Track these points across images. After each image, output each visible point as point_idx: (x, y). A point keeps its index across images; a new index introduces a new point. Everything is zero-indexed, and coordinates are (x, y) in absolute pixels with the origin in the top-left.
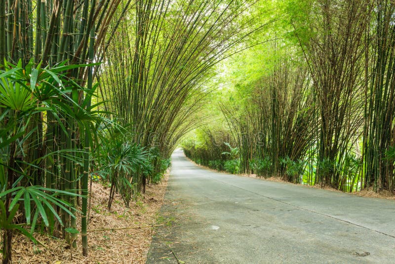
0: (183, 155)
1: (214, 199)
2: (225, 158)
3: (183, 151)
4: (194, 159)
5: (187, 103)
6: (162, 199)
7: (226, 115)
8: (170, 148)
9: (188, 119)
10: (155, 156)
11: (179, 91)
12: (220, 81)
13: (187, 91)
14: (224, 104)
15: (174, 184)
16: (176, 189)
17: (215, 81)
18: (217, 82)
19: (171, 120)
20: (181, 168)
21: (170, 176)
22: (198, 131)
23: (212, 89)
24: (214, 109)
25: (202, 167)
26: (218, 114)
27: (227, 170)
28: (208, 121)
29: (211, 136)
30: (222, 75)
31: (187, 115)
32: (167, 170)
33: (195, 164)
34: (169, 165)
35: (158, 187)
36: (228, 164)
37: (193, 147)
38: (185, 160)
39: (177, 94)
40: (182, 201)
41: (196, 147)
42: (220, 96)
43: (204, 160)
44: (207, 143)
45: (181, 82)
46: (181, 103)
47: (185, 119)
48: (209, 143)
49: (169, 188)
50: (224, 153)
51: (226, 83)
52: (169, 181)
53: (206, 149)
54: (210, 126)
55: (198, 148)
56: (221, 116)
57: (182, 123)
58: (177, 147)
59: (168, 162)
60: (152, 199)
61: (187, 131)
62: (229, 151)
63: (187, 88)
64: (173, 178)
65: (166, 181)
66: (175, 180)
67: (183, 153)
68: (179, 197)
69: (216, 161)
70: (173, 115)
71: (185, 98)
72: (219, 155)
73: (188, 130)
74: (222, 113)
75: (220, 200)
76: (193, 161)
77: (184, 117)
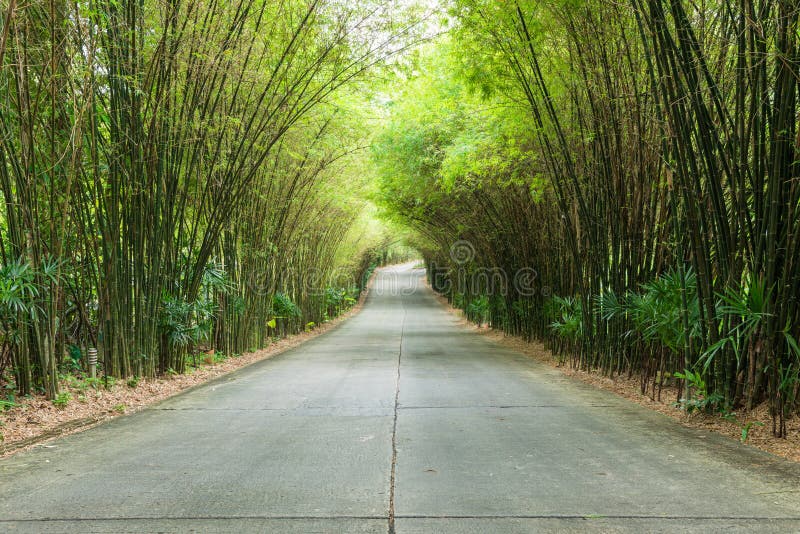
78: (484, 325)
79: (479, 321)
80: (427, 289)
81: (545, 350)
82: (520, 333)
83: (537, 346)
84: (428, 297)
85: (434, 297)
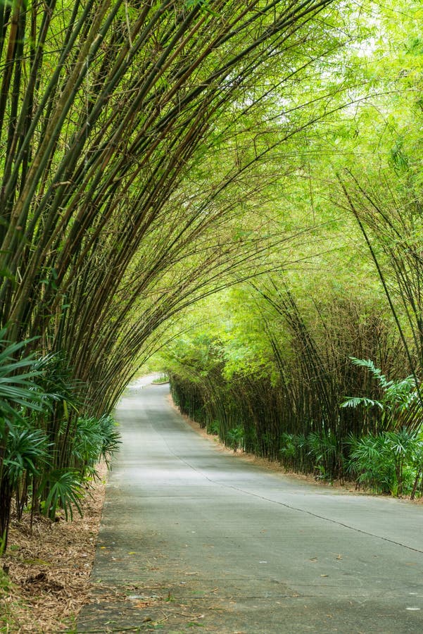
0: (168, 404)
1: (312, 592)
2: (354, 422)
3: (168, 386)
4: (217, 424)
5: (203, 167)
6: (84, 579)
7: (368, 230)
8: (118, 367)
9: (198, 243)
10: (55, 396)
11: (173, 114)
12: (353, 75)
13: (204, 115)
14: (363, 181)
15: (132, 525)
16: (141, 543)
17: (328, 77)
18: (340, 81)
19: (130, 240)
20: (160, 459)
21: (109, 492)
22: (242, 297)
23: (316, 111)
24: (317, 200)
25: (251, 459)
26: (332, 225)
27: (362, 477)
28: (288, 253)
29: (297, 325)
30: (363, 51)
31: (196, 222)
32: (100, 467)
33: (223, 446)
34: (110, 442)
35: (63, 533)
36: (366, 449)
37: (217, 371)
38: (178, 428)
39: (164, 127)
40: (171, 593)
41: (227, 372)
42: (349, 144)
43: (262, 431)
44: (277, 357)
45: (183, 76)
46: (177, 165)
47: (190, 240)
48: (289, 354)
49: (110, 540)
50: (354, 402)
51: (380, 89)
52: (106, 510)
53: (273, 384)
54: (296, 281)
55: (234, 375)
56: (350, 234)
57: (172, 261)
58: (145, 367)
59: (105, 429)
60: (41, 577)
61: (190, 298)
62: (377, 393)
63: (206, 103)
64: (123, 500)
65: (92, 513)
66: (133, 509)
67: (170, 397)
68: (158, 576)
69: (313, 438)
70: (139, 219)
71: (195, 148)
72: (330, 408)
73: (199, 293)
74: (351, 220)
75: (341, 595)
76: (211, 431)
77: (185, 235)
78: (239, 451)
79: (235, 447)
80: (174, 411)
81: (281, 466)
82: (266, 456)
83: (276, 464)
84: (177, 421)
85: (184, 421)
